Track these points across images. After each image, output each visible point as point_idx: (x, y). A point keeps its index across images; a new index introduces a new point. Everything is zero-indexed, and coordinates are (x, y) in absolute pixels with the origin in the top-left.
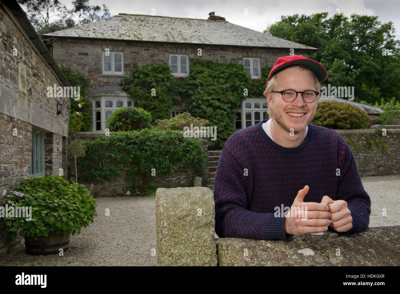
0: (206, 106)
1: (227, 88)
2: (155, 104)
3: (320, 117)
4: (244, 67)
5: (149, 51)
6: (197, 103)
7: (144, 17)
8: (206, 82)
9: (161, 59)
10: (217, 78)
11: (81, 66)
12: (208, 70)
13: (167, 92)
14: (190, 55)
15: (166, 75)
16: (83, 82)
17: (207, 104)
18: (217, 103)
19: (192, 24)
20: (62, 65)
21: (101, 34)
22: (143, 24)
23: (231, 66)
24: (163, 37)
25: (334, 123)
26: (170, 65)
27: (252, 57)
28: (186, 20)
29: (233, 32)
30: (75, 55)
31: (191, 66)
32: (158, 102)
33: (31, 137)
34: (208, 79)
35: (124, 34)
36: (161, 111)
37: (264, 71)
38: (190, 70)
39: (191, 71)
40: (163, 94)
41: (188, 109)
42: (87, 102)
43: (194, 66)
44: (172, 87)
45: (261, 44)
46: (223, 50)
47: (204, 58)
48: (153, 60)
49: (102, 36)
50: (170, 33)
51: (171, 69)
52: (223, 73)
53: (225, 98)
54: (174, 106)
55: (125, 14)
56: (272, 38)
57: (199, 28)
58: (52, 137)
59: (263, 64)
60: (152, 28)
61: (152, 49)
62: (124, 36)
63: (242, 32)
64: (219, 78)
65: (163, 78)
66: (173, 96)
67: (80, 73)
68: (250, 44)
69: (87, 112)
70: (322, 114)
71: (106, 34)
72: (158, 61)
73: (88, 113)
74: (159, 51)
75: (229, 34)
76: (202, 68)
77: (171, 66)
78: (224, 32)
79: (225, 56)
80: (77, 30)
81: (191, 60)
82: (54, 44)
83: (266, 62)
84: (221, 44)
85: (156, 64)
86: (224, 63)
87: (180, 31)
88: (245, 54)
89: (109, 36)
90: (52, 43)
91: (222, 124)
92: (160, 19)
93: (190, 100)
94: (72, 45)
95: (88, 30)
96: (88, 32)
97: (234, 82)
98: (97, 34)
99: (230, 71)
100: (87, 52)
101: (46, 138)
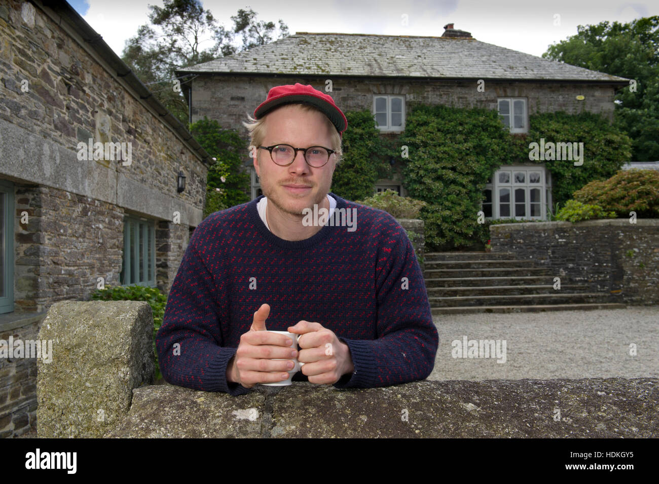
0: (432, 179)
1: (469, 150)
2: (348, 177)
3: (623, 198)
4: (499, 114)
5: (340, 91)
6: (417, 175)
7: (335, 36)
8: (432, 140)
9: (360, 104)
10: (452, 133)
11: (234, 117)
12: (436, 120)
13: (369, 158)
14: (408, 96)
15: (367, 129)
16: (236, 142)
17: (433, 175)
18: (451, 175)
19: (414, 44)
20: (205, 117)
21: (265, 66)
22: (333, 48)
23: (477, 112)
24: (363, 67)
25: (648, 208)
26: (375, 112)
27: (513, 97)
28: (403, 39)
29: (483, 56)
30: (225, 101)
31: (408, 114)
32: (354, 174)
33: (122, 226)
34: (436, 134)
35: (302, 66)
36: (359, 188)
37: (532, 121)
38: (407, 120)
39: (409, 123)
40: (362, 160)
41: (403, 184)
42: (243, 174)
43: (413, 115)
44: (376, 149)
45: (529, 75)
46: (462, 86)
47: (430, 100)
48: (347, 106)
49: (266, 69)
50: (376, 60)
51: (375, 119)
52: (461, 124)
53: (464, 167)
54: (380, 180)
55: (306, 34)
56: (549, 64)
57: (425, 51)
58: (167, 227)
59: (532, 107)
60: (348, 54)
61: (346, 87)
62: (300, 69)
63: (498, 56)
64: (454, 133)
65: (361, 135)
66: (378, 163)
67: (232, 130)
68: (510, 75)
69: (241, 189)
70: (626, 192)
71: (274, 67)
72: (355, 107)
73: (244, 191)
74: (357, 90)
75: (475, 59)
76: (426, 117)
77: (377, 114)
78: (466, 56)
79: (466, 96)
80: (229, 62)
81: (408, 104)
82: (193, 84)
83: (538, 104)
84: (460, 76)
85: (352, 113)
86: (463, 109)
87: (392, 57)
88: (501, 92)
89: (277, 69)
90: (191, 82)
91: (458, 208)
92: (360, 39)
93: (406, 169)
94: (220, 84)
95: (246, 61)
96: (246, 64)
97: (480, 140)
98: (258, 66)
99: (474, 122)
100: (243, 96)
101: (159, 229)
